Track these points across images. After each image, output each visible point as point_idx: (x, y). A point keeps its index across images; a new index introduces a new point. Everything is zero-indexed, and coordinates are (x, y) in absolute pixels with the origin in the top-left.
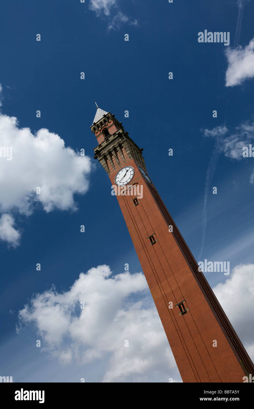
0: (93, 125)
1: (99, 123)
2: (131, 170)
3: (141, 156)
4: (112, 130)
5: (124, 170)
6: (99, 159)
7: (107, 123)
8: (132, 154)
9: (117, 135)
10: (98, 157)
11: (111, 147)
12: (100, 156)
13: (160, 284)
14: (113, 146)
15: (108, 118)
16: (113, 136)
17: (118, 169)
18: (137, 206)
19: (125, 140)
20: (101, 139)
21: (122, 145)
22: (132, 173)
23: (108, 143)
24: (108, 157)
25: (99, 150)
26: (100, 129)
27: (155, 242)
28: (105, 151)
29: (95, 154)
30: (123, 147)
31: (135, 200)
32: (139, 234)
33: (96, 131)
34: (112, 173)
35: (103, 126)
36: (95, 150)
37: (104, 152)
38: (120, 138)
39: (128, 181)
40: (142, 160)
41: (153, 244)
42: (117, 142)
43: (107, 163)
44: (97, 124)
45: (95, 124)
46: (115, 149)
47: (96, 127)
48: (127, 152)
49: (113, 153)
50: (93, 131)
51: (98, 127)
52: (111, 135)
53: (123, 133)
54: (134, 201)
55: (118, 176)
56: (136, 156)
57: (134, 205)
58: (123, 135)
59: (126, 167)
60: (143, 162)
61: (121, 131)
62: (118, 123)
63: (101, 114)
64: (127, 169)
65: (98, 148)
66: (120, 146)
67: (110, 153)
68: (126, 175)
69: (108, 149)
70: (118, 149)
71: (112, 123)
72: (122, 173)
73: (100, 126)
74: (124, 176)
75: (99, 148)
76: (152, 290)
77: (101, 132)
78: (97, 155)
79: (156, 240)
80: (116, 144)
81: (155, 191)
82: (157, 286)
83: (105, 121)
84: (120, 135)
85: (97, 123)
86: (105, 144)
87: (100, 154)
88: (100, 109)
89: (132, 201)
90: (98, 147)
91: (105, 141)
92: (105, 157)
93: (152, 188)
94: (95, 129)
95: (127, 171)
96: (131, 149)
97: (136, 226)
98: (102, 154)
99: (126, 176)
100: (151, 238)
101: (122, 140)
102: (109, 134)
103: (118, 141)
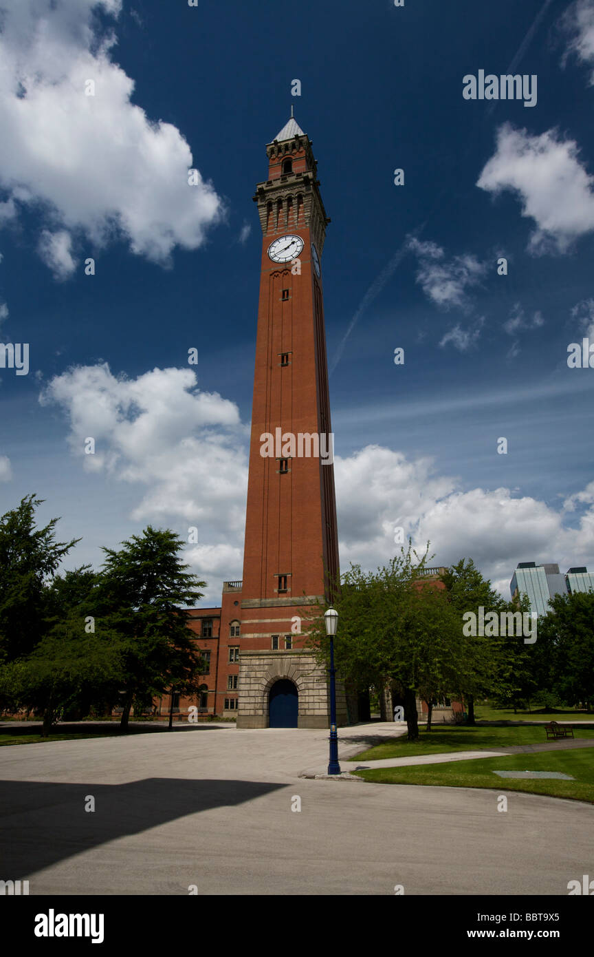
0: (273, 142)
1: (283, 144)
2: (299, 243)
3: (323, 230)
4: (299, 167)
5: (289, 240)
6: (259, 204)
7: (295, 151)
8: (312, 218)
9: (302, 179)
10: (259, 200)
11: (285, 193)
12: (263, 198)
13: (268, 424)
14: (288, 192)
15: (301, 143)
16: (295, 177)
17: (281, 233)
18: (285, 302)
19: (310, 192)
20: (276, 173)
21: (304, 198)
22: (299, 249)
23: (283, 184)
24: (275, 207)
25: (265, 189)
26: (281, 155)
27: (287, 365)
28: (273, 196)
29: (257, 194)
30: (302, 203)
31: (286, 293)
32: (270, 344)
33: (274, 156)
34: (270, 235)
35: (288, 153)
36: (260, 186)
37: (270, 197)
38: (306, 186)
39: (287, 259)
40: (322, 235)
41: (282, 366)
42: (297, 190)
43: (268, 215)
44: (279, 144)
45: (276, 143)
46: (290, 200)
47: (276, 149)
48: (306, 214)
49: (285, 204)
50: (269, 154)
51: (280, 151)
52: (293, 174)
53: (312, 180)
54: (284, 292)
55: (276, 244)
56: (316, 225)
57: (281, 299)
58: (311, 183)
59: (293, 236)
60: (321, 240)
61: (310, 175)
62: (311, 160)
63: (293, 131)
64: (295, 240)
65: (264, 186)
66: (300, 198)
67: (280, 202)
68: (288, 247)
69: (279, 195)
70: (295, 201)
71: (303, 154)
72: (284, 242)
73: (283, 151)
74: (286, 249)
75: (267, 187)
76: (254, 426)
77: (281, 161)
78: (258, 196)
79: (290, 362)
80: (294, 192)
81: (320, 293)
82: (264, 424)
83: (294, 146)
84: (307, 181)
85: (280, 142)
86: (277, 184)
87: (265, 197)
88: (295, 122)
89: (281, 291)
90: (266, 184)
91: (280, 181)
92: (269, 206)
93: (318, 287)
94: (272, 151)
95: (293, 243)
96: (314, 212)
97: (270, 329)
98: (267, 198)
99: (288, 250)
100: (284, 357)
101: (307, 190)
102: (291, 170)
103: (300, 189)
